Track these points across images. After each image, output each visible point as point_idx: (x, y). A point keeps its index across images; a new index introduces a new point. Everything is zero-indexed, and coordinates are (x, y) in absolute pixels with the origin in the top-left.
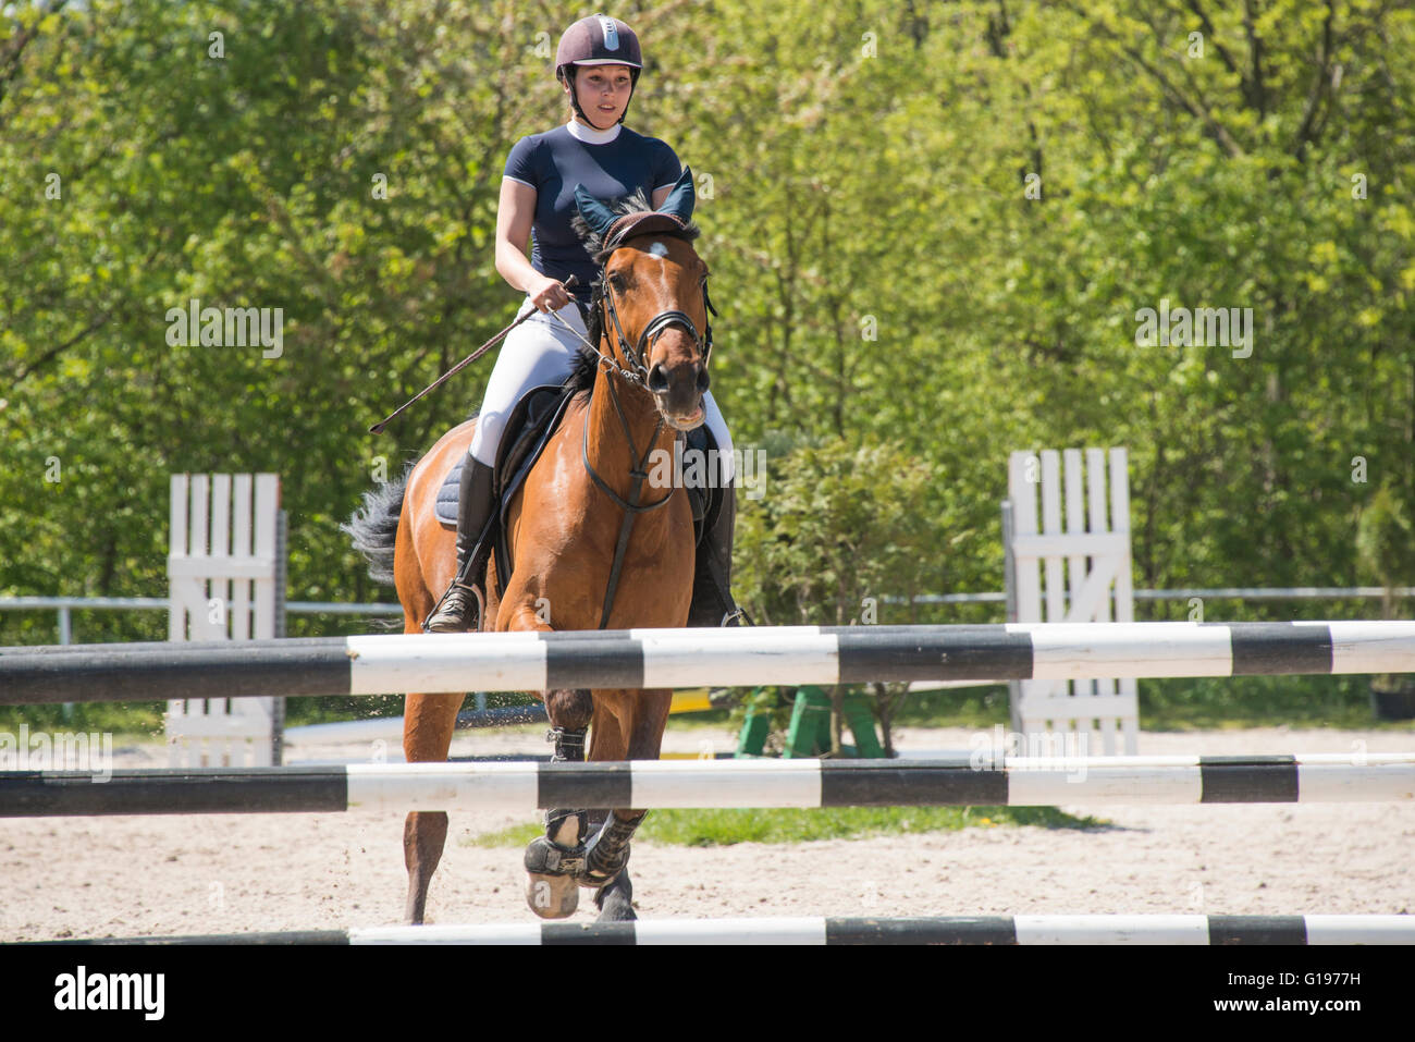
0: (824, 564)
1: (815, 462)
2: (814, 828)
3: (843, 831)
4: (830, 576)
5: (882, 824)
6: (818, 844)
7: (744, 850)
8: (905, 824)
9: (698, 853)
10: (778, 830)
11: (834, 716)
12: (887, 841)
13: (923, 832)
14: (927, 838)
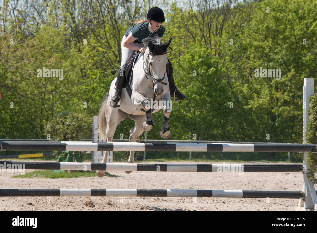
0: (73, 133)
1: (73, 116)
2: (71, 176)
3: (76, 176)
4: (74, 135)
5: (82, 175)
6: (72, 178)
7: (60, 179)
8: (86, 175)
9: (52, 180)
10: (66, 176)
11: (74, 158)
12: (84, 178)
13: (89, 177)
14: (90, 178)
